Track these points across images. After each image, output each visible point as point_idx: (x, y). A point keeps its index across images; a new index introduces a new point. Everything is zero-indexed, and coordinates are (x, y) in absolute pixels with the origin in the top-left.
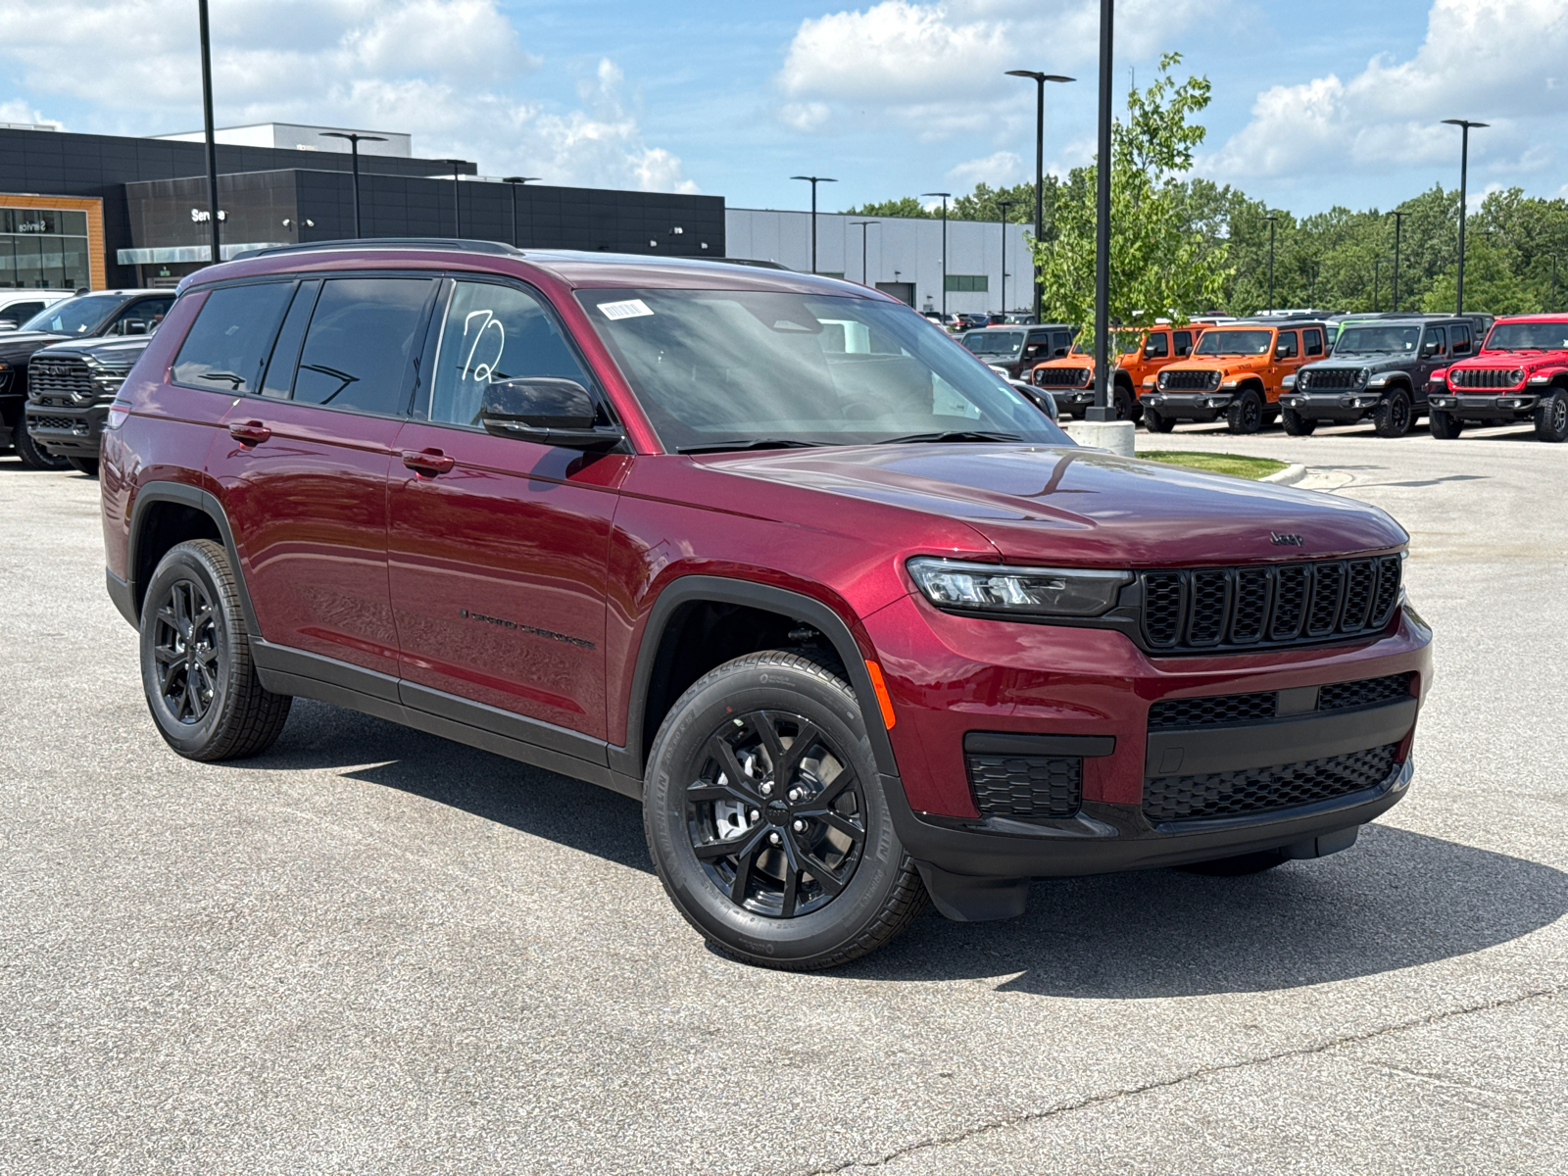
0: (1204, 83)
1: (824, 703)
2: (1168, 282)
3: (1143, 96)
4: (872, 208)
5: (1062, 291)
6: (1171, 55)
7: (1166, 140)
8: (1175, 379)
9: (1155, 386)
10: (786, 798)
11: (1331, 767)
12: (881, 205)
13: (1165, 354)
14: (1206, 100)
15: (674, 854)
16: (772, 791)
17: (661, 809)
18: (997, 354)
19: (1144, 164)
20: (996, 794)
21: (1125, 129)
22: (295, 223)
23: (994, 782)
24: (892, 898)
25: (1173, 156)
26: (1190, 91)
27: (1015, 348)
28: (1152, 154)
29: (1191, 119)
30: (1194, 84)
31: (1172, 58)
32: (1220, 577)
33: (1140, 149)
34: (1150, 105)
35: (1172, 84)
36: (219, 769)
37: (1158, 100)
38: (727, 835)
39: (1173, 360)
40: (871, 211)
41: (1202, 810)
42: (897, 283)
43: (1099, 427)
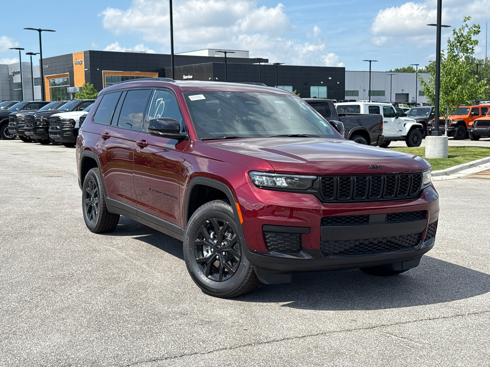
0: (478, 26)
1: (230, 216)
2: (465, 91)
3: (457, 31)
4: (398, 70)
5: (430, 94)
6: (467, 17)
7: (465, 44)
8: (480, 123)
9: (473, 125)
10: (221, 245)
11: (393, 240)
12: (400, 69)
13: (478, 115)
14: (479, 32)
15: (190, 262)
16: (217, 243)
17: (187, 248)
18: (421, 115)
19: (458, 53)
20: (273, 245)
21: (452, 41)
22: (212, 79)
23: (272, 241)
24: (248, 276)
25: (468, 50)
26: (474, 28)
27: (427, 113)
28: (460, 49)
29: (474, 38)
30: (475, 27)
31: (467, 18)
32: (349, 178)
33: (457, 47)
34: (460, 34)
35: (467, 27)
36: (99, 235)
37: (462, 32)
38: (206, 256)
39: (481, 117)
40: (397, 71)
41: (343, 252)
42: (403, 94)
43: (435, 138)
